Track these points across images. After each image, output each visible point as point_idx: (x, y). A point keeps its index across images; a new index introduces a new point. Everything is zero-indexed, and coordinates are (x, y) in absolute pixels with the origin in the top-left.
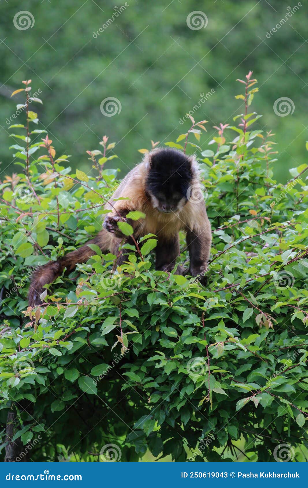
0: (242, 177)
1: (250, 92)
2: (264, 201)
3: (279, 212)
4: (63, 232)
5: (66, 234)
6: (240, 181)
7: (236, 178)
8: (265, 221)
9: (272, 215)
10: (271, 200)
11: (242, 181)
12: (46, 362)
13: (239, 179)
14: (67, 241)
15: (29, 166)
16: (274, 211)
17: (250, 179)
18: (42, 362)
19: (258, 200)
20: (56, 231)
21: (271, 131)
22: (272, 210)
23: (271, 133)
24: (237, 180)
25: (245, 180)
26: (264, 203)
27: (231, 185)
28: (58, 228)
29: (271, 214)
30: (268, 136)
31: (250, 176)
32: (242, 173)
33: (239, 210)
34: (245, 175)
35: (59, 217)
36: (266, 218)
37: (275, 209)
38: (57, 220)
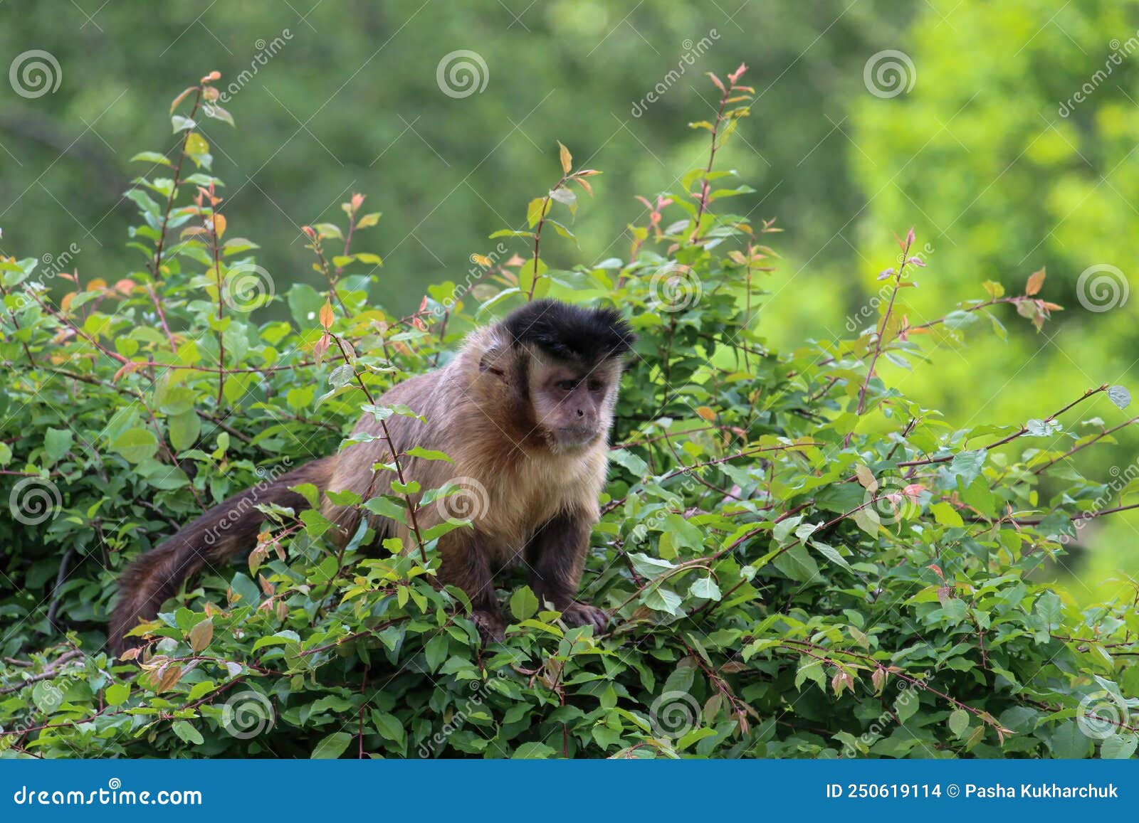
0: (683, 321)
1: (730, 113)
2: (733, 384)
3: (768, 415)
4: (228, 424)
5: (236, 428)
6: (678, 330)
7: (666, 322)
8: (734, 435)
9: (752, 422)
10: (750, 384)
11: (683, 333)
12: (166, 745)
13: (674, 325)
14: (238, 446)
15: (162, 255)
16: (756, 411)
17: (702, 327)
18: (155, 742)
19: (719, 381)
20: (214, 420)
21: (772, 222)
22: (752, 409)
23: (772, 226)
24: (669, 327)
25: (689, 328)
26: (734, 389)
27: (653, 338)
28: (217, 411)
29: (748, 418)
30: (764, 231)
31: (703, 321)
32: (684, 312)
33: (667, 403)
34: (692, 318)
35: (222, 384)
36: (736, 429)
37: (759, 407)
38: (216, 391)
